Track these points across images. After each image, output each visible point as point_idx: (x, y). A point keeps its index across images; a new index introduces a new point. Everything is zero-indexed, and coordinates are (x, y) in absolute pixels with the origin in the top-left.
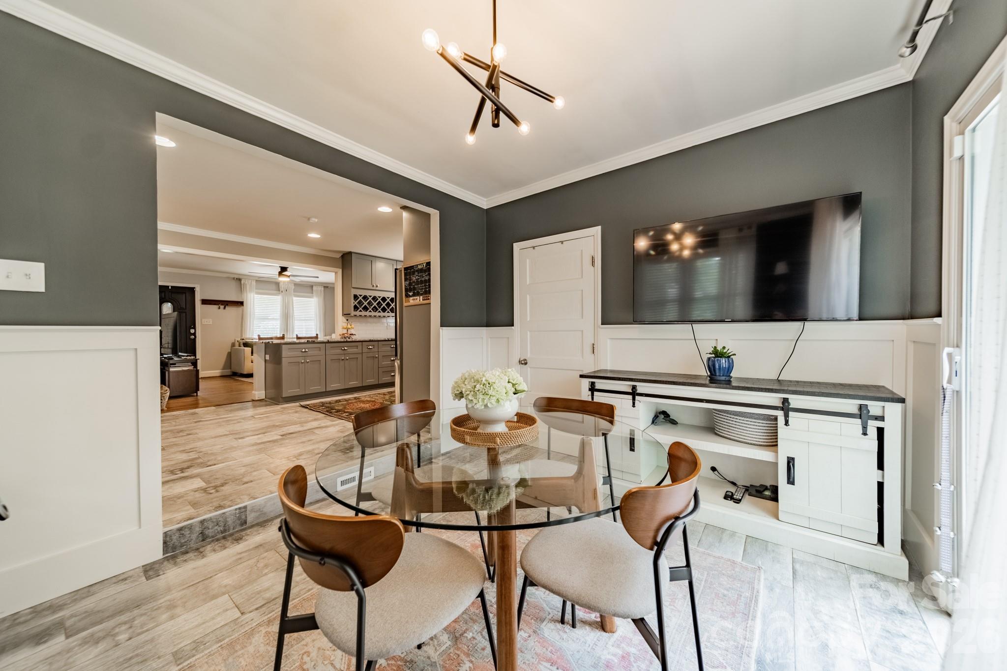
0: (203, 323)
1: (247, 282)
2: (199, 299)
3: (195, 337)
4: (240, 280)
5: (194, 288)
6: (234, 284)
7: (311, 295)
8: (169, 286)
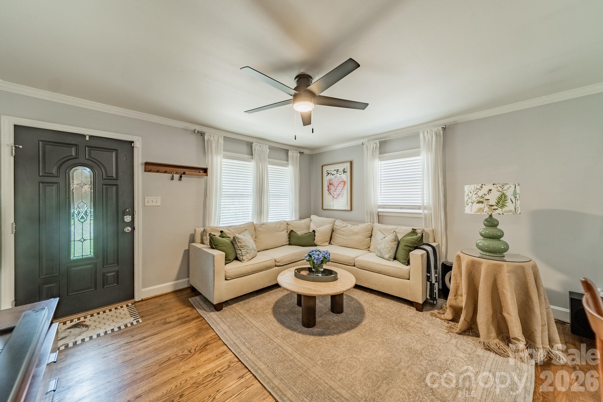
0: (146, 204)
1: (212, 138)
2: (140, 162)
3: (133, 229)
4: (202, 134)
5: (133, 142)
6: (194, 140)
7: (285, 162)
8: (84, 136)
